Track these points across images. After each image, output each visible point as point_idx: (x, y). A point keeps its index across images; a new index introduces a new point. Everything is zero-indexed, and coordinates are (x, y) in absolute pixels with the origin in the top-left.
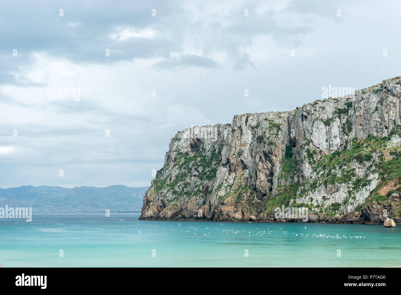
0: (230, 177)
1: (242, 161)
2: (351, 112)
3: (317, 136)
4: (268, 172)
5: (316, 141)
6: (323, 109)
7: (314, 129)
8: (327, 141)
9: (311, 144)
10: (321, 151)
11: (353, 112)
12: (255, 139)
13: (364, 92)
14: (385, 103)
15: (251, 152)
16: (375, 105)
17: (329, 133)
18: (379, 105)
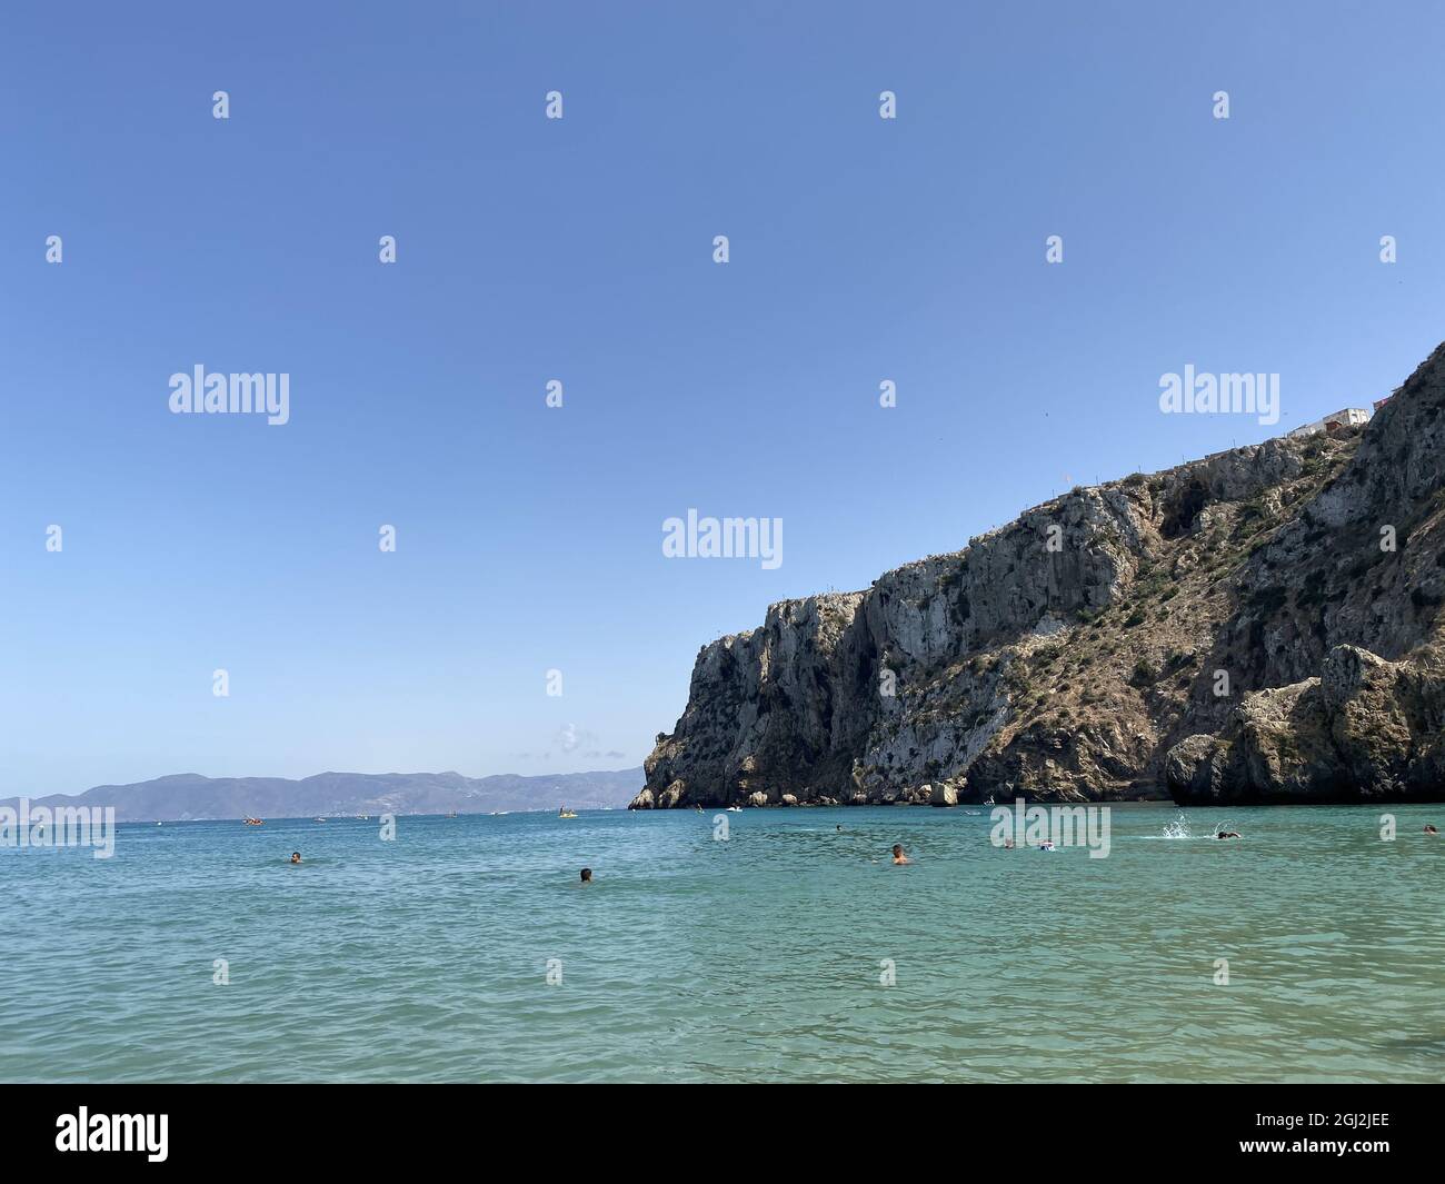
0: (761, 721)
1: (781, 690)
2: (967, 579)
3: (906, 630)
4: (823, 708)
5: (904, 642)
6: (915, 579)
7: (901, 619)
8: (924, 640)
9: (896, 648)
10: (914, 661)
11: (970, 579)
12: (803, 647)
13: (987, 538)
14: (1026, 555)
15: (797, 672)
16: (1009, 561)
17: (926, 624)
18: (1016, 562)
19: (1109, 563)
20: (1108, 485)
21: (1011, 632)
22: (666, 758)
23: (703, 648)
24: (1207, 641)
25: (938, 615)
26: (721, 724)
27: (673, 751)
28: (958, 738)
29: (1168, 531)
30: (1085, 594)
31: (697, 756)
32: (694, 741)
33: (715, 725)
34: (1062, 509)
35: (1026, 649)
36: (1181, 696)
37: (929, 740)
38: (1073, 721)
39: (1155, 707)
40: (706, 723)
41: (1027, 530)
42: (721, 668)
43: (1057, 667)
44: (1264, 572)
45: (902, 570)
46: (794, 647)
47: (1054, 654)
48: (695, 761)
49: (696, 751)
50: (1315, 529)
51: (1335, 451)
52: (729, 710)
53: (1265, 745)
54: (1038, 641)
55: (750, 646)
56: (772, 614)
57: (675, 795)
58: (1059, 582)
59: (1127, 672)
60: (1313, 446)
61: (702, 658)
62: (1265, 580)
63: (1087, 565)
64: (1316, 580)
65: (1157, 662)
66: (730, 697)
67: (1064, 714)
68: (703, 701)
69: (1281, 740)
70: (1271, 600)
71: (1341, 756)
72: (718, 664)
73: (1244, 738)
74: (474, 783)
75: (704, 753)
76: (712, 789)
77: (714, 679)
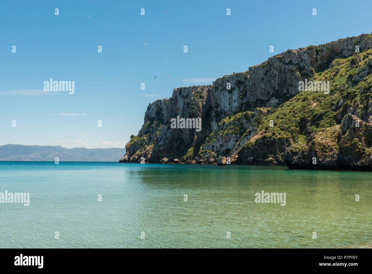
0: (168, 132)
2: (246, 83)
3: (223, 101)
5: (222, 105)
7: (222, 96)
8: (229, 105)
9: (219, 107)
10: (225, 112)
11: (248, 83)
12: (185, 105)
13: (255, 68)
14: (268, 75)
15: (183, 115)
16: (262, 76)
17: (231, 98)
18: (265, 76)
20: (301, 49)
22: (134, 144)
23: (150, 104)
31: (145, 144)
32: (144, 138)
33: (153, 133)
35: (264, 110)
37: (227, 141)
38: (276, 136)
42: (156, 112)
45: (224, 78)
49: (145, 142)
52: (158, 127)
58: (279, 85)
61: (149, 108)
66: (159, 123)
67: (274, 134)
72: (155, 110)
75: (148, 143)
77: (153, 116)
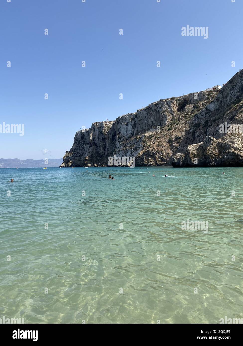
0: (90, 149)
1: (95, 142)
2: (136, 119)
3: (123, 130)
4: (104, 146)
5: (122, 132)
6: (125, 118)
7: (122, 127)
8: (126, 132)
9: (120, 134)
10: (124, 137)
11: (137, 119)
12: (100, 133)
13: (141, 110)
14: (149, 114)
15: (98, 138)
16: (145, 115)
17: (127, 129)
18: (147, 116)
19: (166, 117)
20: (167, 99)
21: (144, 131)
22: (68, 156)
23: (77, 132)
24: (184, 134)
25: (130, 127)
26: (81, 149)
27: (70, 155)
28: (132, 153)
29: (179, 110)
30: (160, 123)
31: (75, 156)
32: (75, 153)
33: (80, 149)
34: (157, 104)
35: (147, 135)
36: (177, 145)
37: (126, 154)
38: (155, 150)
39: (172, 147)
40: (78, 149)
41: (149, 108)
42: (81, 137)
43: (153, 139)
44: (197, 120)
45: (122, 116)
46: (98, 133)
47: (153, 136)
48: (75, 157)
49: (75, 155)
50: (208, 111)
51: (214, 94)
52: (83, 146)
53: (191, 156)
54: (150, 133)
55: (88, 132)
56: (93, 125)
57: (70, 164)
58: (155, 120)
59: (167, 140)
60: (210, 93)
61: (77, 134)
62: (197, 122)
63: (161, 117)
64: (206, 122)
65: (173, 138)
66: (83, 144)
67: (154, 148)
68: (77, 144)
69: (194, 155)
70: (197, 126)
71: (205, 158)
72: (80, 136)
73: (187, 154)
74: (22, 161)
75: (77, 155)
76: (78, 163)
77: (79, 139)
